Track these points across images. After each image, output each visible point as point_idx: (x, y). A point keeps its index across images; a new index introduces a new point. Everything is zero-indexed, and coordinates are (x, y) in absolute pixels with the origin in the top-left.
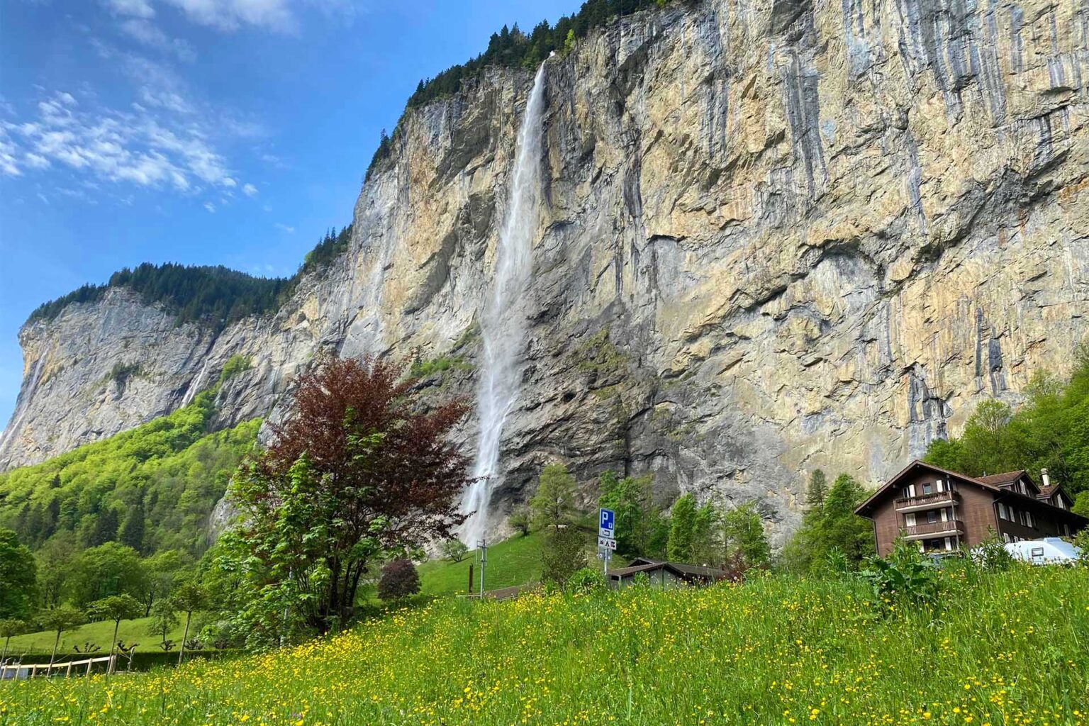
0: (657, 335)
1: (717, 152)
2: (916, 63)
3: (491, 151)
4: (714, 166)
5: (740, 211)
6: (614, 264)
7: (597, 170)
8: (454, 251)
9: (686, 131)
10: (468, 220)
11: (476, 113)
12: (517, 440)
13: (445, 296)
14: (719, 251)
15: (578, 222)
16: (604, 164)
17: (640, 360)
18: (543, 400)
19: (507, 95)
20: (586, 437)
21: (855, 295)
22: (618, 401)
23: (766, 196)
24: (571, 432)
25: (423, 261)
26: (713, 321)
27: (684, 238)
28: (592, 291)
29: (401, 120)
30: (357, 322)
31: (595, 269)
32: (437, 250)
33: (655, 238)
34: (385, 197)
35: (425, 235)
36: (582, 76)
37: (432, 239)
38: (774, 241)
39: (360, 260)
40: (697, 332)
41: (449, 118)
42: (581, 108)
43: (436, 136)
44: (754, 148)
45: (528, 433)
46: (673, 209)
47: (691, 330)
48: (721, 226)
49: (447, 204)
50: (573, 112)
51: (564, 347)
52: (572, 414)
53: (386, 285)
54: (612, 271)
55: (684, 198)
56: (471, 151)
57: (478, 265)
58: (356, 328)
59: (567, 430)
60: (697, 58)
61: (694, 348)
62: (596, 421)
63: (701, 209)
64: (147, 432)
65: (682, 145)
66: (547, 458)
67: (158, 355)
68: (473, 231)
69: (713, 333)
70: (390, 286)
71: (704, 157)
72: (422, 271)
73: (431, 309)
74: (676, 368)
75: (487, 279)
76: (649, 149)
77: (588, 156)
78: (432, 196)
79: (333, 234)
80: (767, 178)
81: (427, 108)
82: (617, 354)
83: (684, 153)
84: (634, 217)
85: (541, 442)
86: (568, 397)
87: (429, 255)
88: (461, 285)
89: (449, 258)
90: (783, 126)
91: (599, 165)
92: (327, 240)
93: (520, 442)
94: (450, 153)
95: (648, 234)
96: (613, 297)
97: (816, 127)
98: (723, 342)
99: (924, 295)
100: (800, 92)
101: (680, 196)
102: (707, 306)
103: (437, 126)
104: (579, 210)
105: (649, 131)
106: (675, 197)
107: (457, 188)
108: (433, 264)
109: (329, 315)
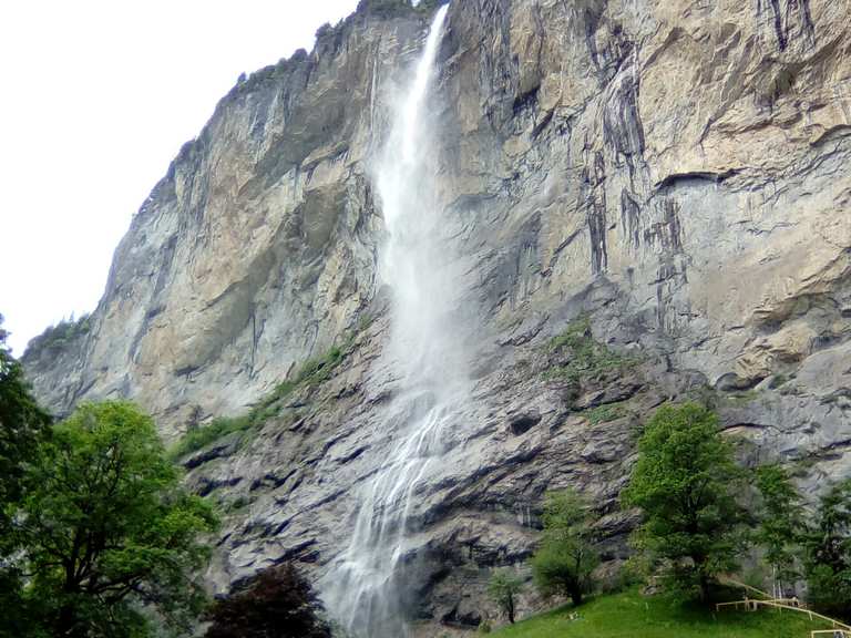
0: (695, 322)
1: (794, 38)
3: (344, 138)
4: (788, 60)
6: (588, 231)
7: (543, 115)
8: (266, 280)
9: (729, 19)
10: (297, 230)
11: (330, 84)
13: (242, 349)
14: (810, 182)
15: (505, 193)
16: (558, 104)
17: (668, 360)
18: (463, 436)
20: (577, 485)
24: (538, 481)
25: (216, 295)
26: (816, 290)
27: (732, 173)
28: (544, 275)
31: (549, 241)
32: (240, 278)
33: (672, 181)
35: (223, 260)
37: (234, 263)
40: (782, 309)
41: (286, 97)
42: (521, 32)
43: (261, 124)
45: (441, 487)
46: (704, 136)
47: (768, 308)
48: (813, 140)
49: (265, 213)
50: (506, 40)
52: (538, 450)
53: (148, 335)
54: (586, 240)
55: (726, 117)
56: (312, 139)
57: (305, 298)
61: (777, 339)
62: (595, 460)
63: (766, 123)
65: (721, 40)
66: (485, 529)
68: (304, 247)
69: (815, 311)
70: (155, 337)
71: (768, 49)
72: (210, 311)
73: (218, 368)
74: (743, 374)
75: (317, 315)
76: (653, 59)
77: (529, 97)
78: (242, 207)
81: (249, 96)
83: (725, 53)
84: (628, 155)
85: (471, 502)
86: (523, 424)
87: (226, 285)
88: (270, 332)
89: (256, 290)
91: (547, 107)
93: (424, 504)
94: (279, 142)
95: (657, 175)
96: (589, 277)
98: (837, 327)
101: (718, 115)
102: (802, 266)
103: (263, 113)
104: (507, 175)
105: (651, 35)
106: (709, 116)
107: (285, 189)
108: (229, 299)
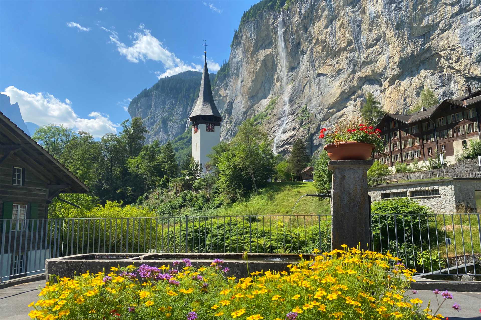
0: (320, 107)
1: (334, 46)
2: (386, 19)
4: (334, 51)
5: (342, 66)
6: (308, 83)
7: (302, 49)
8: (263, 75)
9: (325, 38)
10: (265, 64)
11: (263, 27)
12: (280, 143)
15: (298, 67)
16: (304, 47)
17: (315, 116)
18: (287, 130)
19: (271, 21)
21: (375, 92)
22: (309, 130)
23: (348, 61)
26: (336, 102)
27: (327, 74)
28: (302, 92)
29: (240, 26)
30: (235, 102)
31: (302, 84)
33: (319, 74)
34: (239, 54)
36: (294, 16)
37: (255, 71)
38: (351, 76)
39: (234, 78)
40: (332, 105)
41: (255, 28)
42: (294, 28)
43: (251, 34)
44: (344, 45)
45: (283, 141)
47: (330, 105)
48: (337, 71)
49: (258, 58)
50: (292, 29)
51: (295, 111)
52: (295, 134)
53: (243, 88)
54: (308, 85)
55: (326, 61)
56: (263, 39)
57: (271, 79)
58: (235, 103)
59: (294, 139)
60: (326, 12)
61: (332, 111)
62: (302, 136)
63: (331, 65)
64: (177, 141)
65: (324, 43)
66: (288, 148)
67: (174, 113)
68: (268, 68)
71: (330, 48)
74: (326, 117)
75: (274, 84)
77: (299, 44)
78: (253, 56)
79: (226, 62)
80: (348, 56)
81: (247, 23)
82: (309, 114)
83: (325, 46)
84: (313, 67)
85: (287, 144)
86: (294, 129)
87: (255, 77)
88: (267, 86)
89: (261, 77)
90: (351, 38)
91: (302, 47)
92: (224, 65)
93: (281, 144)
94: (256, 41)
95: (317, 73)
96: (308, 94)
97: (361, 39)
99: (390, 94)
100: (356, 26)
102: (334, 97)
103: (251, 31)
104: (298, 62)
105: (314, 37)
106: (324, 60)
107: (261, 53)
109: (228, 94)
